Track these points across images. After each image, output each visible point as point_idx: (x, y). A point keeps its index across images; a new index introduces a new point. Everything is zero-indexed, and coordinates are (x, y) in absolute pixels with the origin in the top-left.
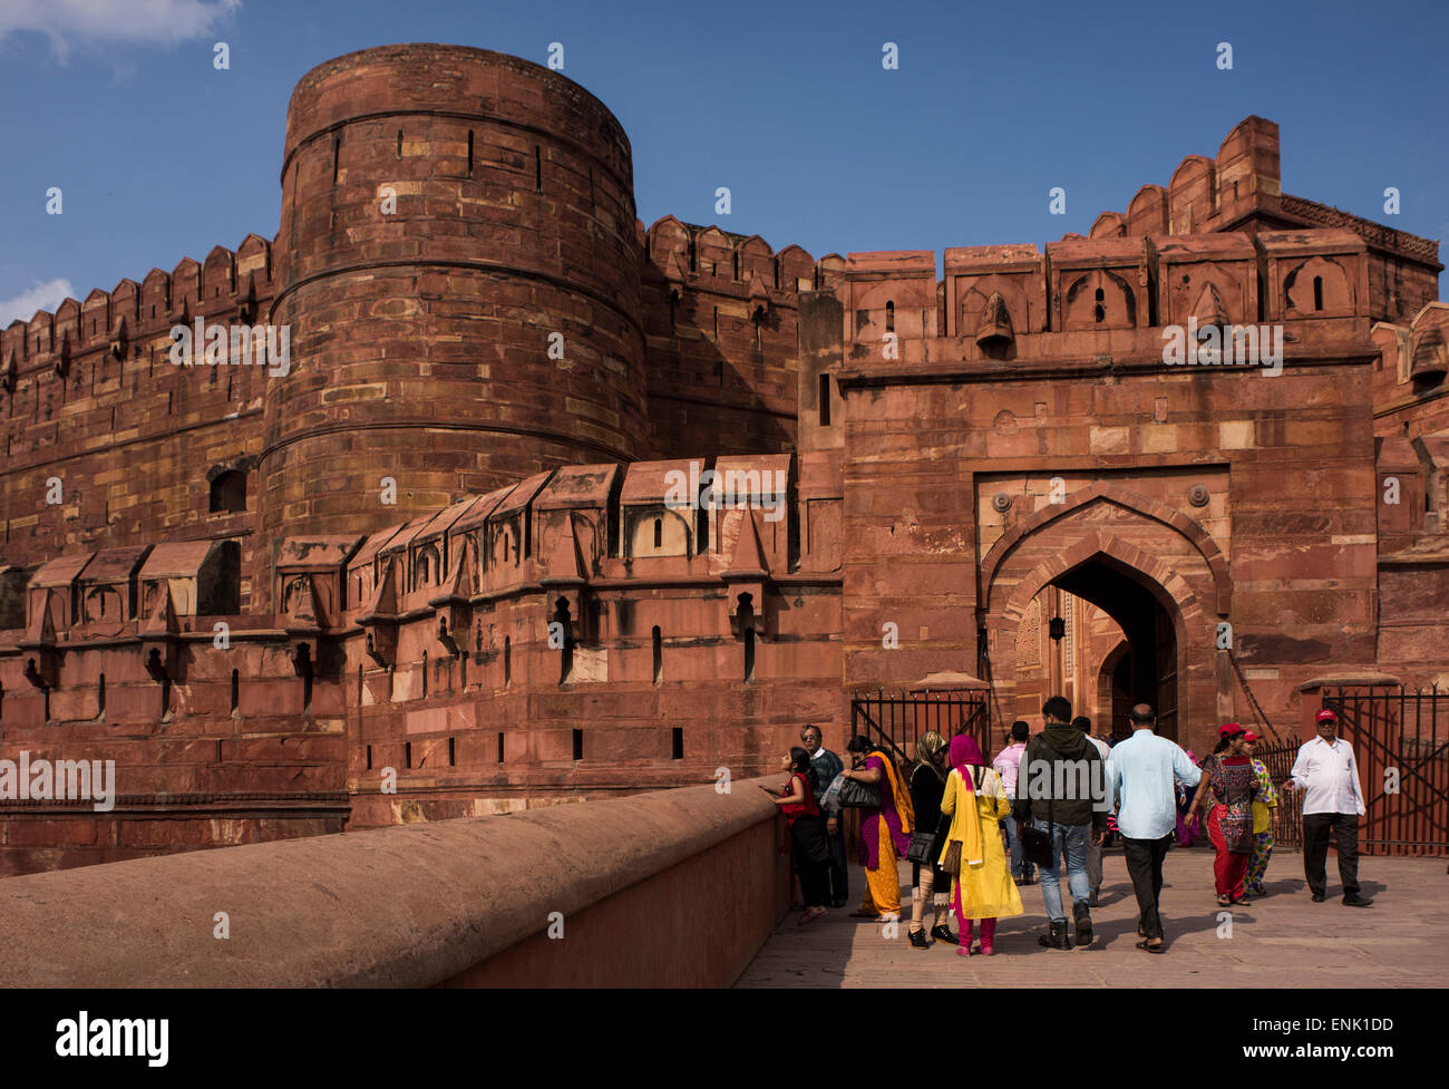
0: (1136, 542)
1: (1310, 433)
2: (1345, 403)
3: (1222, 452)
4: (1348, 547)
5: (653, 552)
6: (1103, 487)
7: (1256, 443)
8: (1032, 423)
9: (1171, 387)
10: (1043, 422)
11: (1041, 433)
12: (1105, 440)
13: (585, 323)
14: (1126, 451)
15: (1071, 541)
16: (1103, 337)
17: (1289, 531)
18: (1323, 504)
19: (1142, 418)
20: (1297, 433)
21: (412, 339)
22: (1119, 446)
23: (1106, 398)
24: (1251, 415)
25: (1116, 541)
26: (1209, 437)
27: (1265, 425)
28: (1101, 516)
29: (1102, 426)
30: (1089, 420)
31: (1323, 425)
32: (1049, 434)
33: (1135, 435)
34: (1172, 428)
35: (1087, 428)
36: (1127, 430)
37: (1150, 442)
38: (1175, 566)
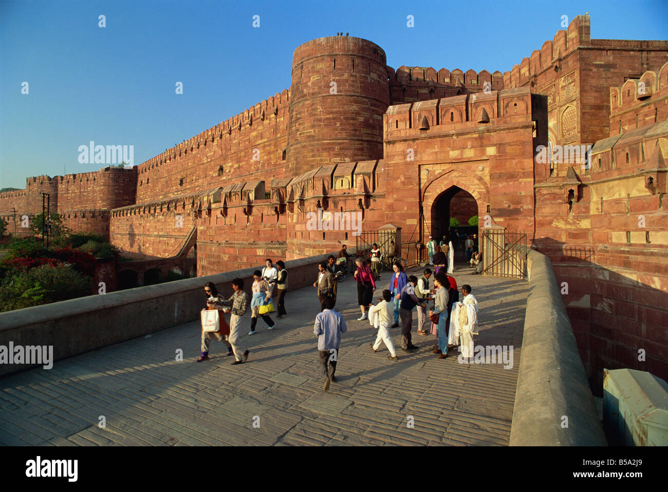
0: (464, 182)
1: (513, 149)
2: (523, 140)
3: (487, 156)
4: (525, 183)
5: (341, 188)
6: (454, 166)
7: (497, 153)
8: (434, 151)
9: (472, 138)
10: (437, 150)
11: (436, 153)
12: (454, 154)
13: (367, 106)
14: (460, 157)
15: (446, 182)
16: (453, 125)
17: (507, 178)
18: (517, 170)
19: (464, 148)
20: (508, 149)
21: (319, 117)
22: (458, 156)
23: (453, 142)
24: (495, 145)
25: (458, 182)
26: (483, 152)
27: (499, 148)
28: (454, 175)
29: (453, 150)
30: (449, 149)
31: (517, 147)
32: (438, 153)
33: (462, 152)
34: (473, 150)
35: (449, 151)
36: (460, 151)
37: (467, 154)
38: (475, 188)
